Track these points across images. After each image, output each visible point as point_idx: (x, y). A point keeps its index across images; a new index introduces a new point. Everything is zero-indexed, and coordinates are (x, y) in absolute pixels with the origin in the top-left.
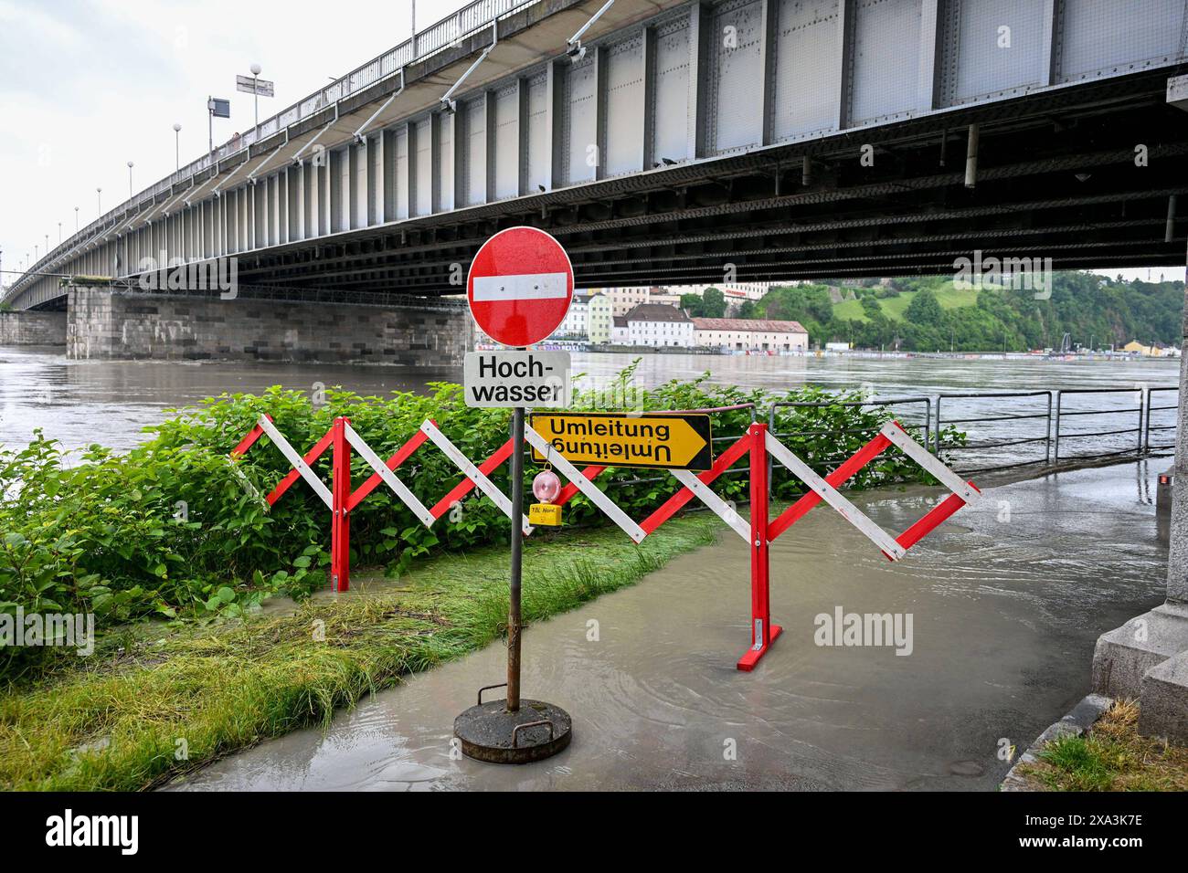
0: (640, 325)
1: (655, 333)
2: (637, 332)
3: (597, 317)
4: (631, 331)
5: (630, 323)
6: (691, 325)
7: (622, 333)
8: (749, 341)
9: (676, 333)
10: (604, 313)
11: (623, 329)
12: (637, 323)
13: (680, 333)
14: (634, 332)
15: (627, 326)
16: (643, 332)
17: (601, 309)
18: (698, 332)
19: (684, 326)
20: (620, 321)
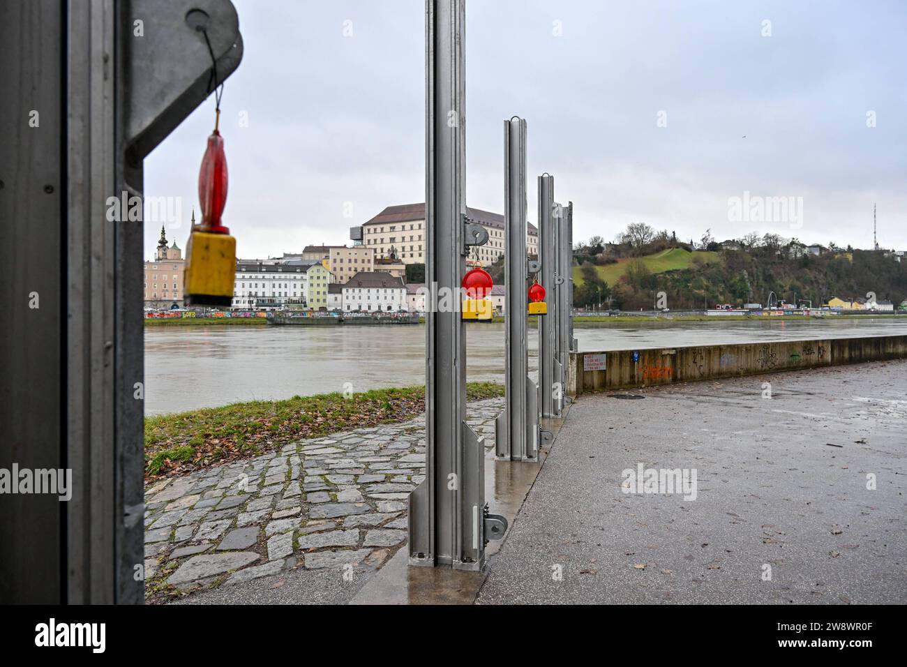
0: (354, 291)
1: (369, 298)
2: (351, 298)
3: (315, 285)
4: (344, 297)
5: (344, 290)
6: (404, 291)
7: (336, 299)
9: (389, 297)
10: (321, 282)
11: (336, 295)
12: (350, 290)
13: (393, 298)
14: (347, 298)
15: (341, 293)
16: (357, 297)
17: (318, 278)
18: (410, 297)
19: (397, 291)
20: (335, 288)
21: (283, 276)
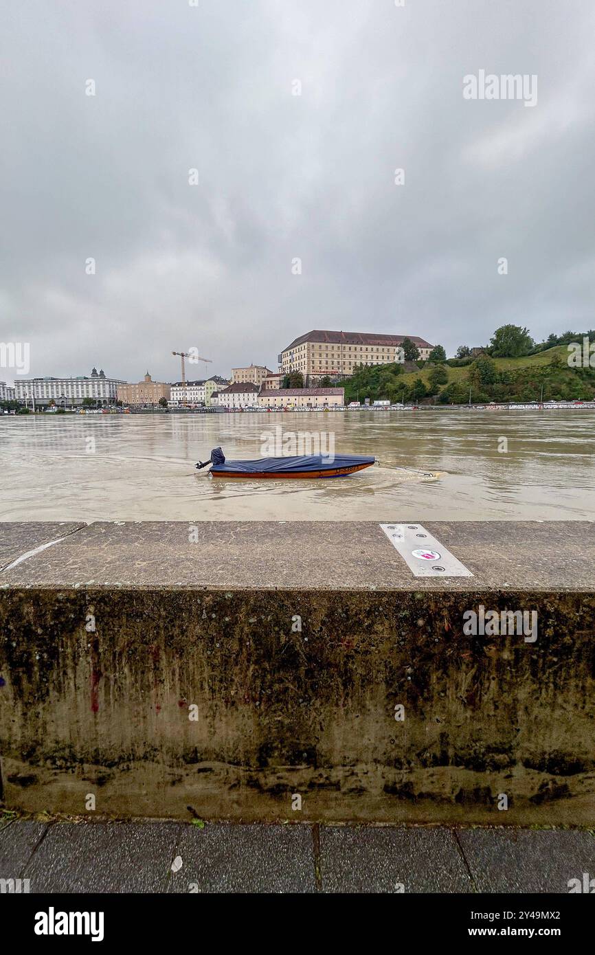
0: (225, 396)
1: (234, 400)
2: (223, 399)
4: (220, 399)
5: (219, 395)
6: (256, 394)
7: (216, 400)
8: (297, 402)
9: (246, 399)
12: (223, 395)
13: (248, 399)
15: (217, 397)
16: (227, 399)
18: (261, 398)
19: (251, 395)
20: (215, 395)
21: (195, 388)
